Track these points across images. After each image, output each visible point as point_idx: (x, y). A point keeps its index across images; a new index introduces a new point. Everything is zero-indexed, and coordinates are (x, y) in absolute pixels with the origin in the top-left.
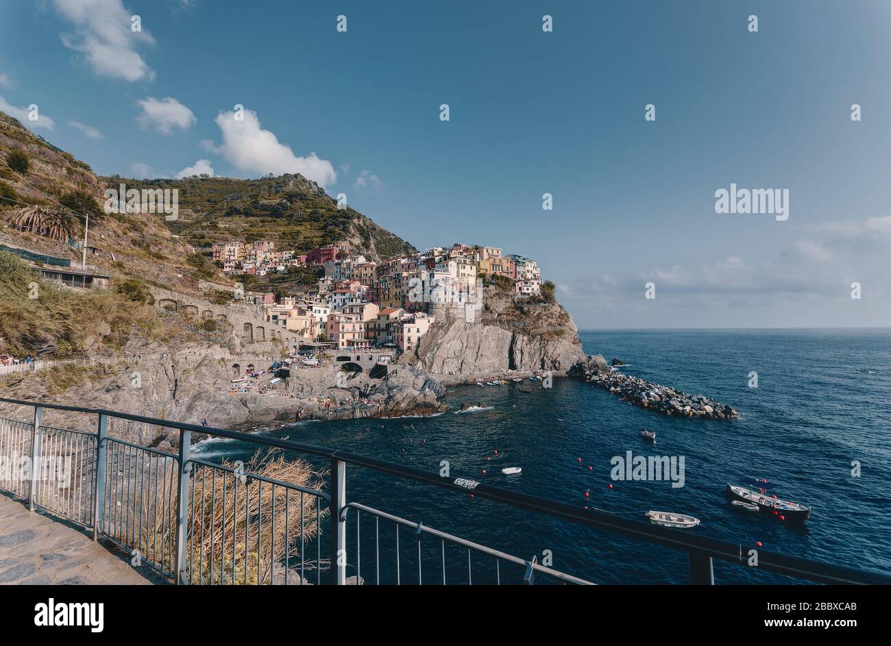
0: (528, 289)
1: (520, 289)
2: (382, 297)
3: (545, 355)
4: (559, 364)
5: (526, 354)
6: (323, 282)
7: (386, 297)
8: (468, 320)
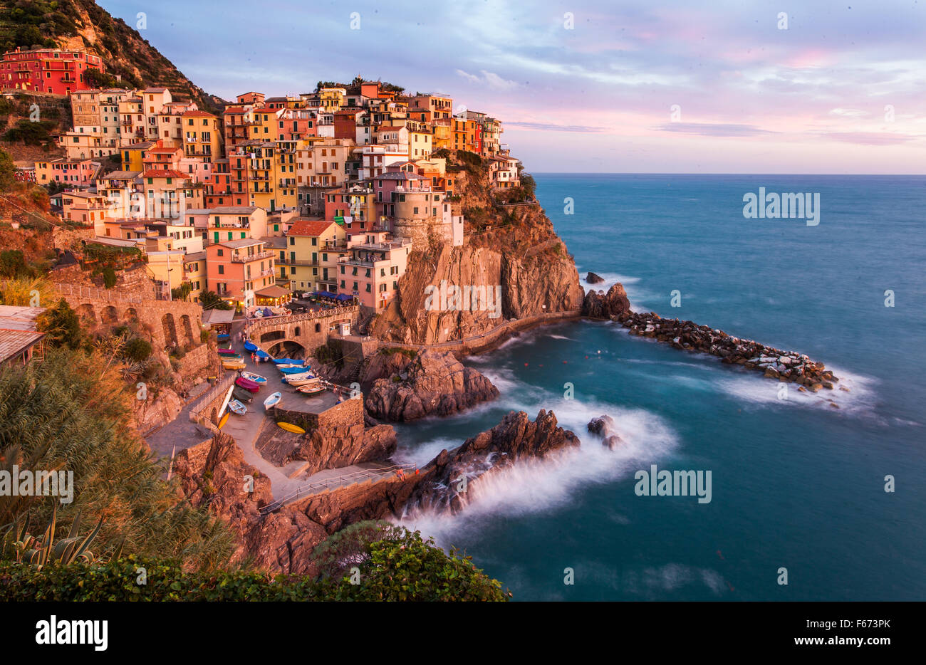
0: (505, 176)
1: (495, 174)
2: (251, 186)
3: (549, 287)
4: (569, 300)
5: (525, 290)
6: (76, 139)
7: (261, 186)
8: (456, 244)
